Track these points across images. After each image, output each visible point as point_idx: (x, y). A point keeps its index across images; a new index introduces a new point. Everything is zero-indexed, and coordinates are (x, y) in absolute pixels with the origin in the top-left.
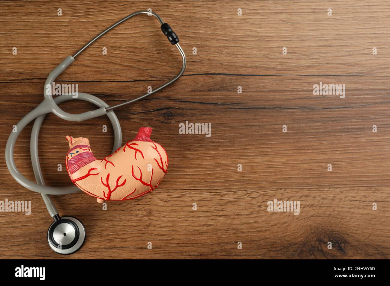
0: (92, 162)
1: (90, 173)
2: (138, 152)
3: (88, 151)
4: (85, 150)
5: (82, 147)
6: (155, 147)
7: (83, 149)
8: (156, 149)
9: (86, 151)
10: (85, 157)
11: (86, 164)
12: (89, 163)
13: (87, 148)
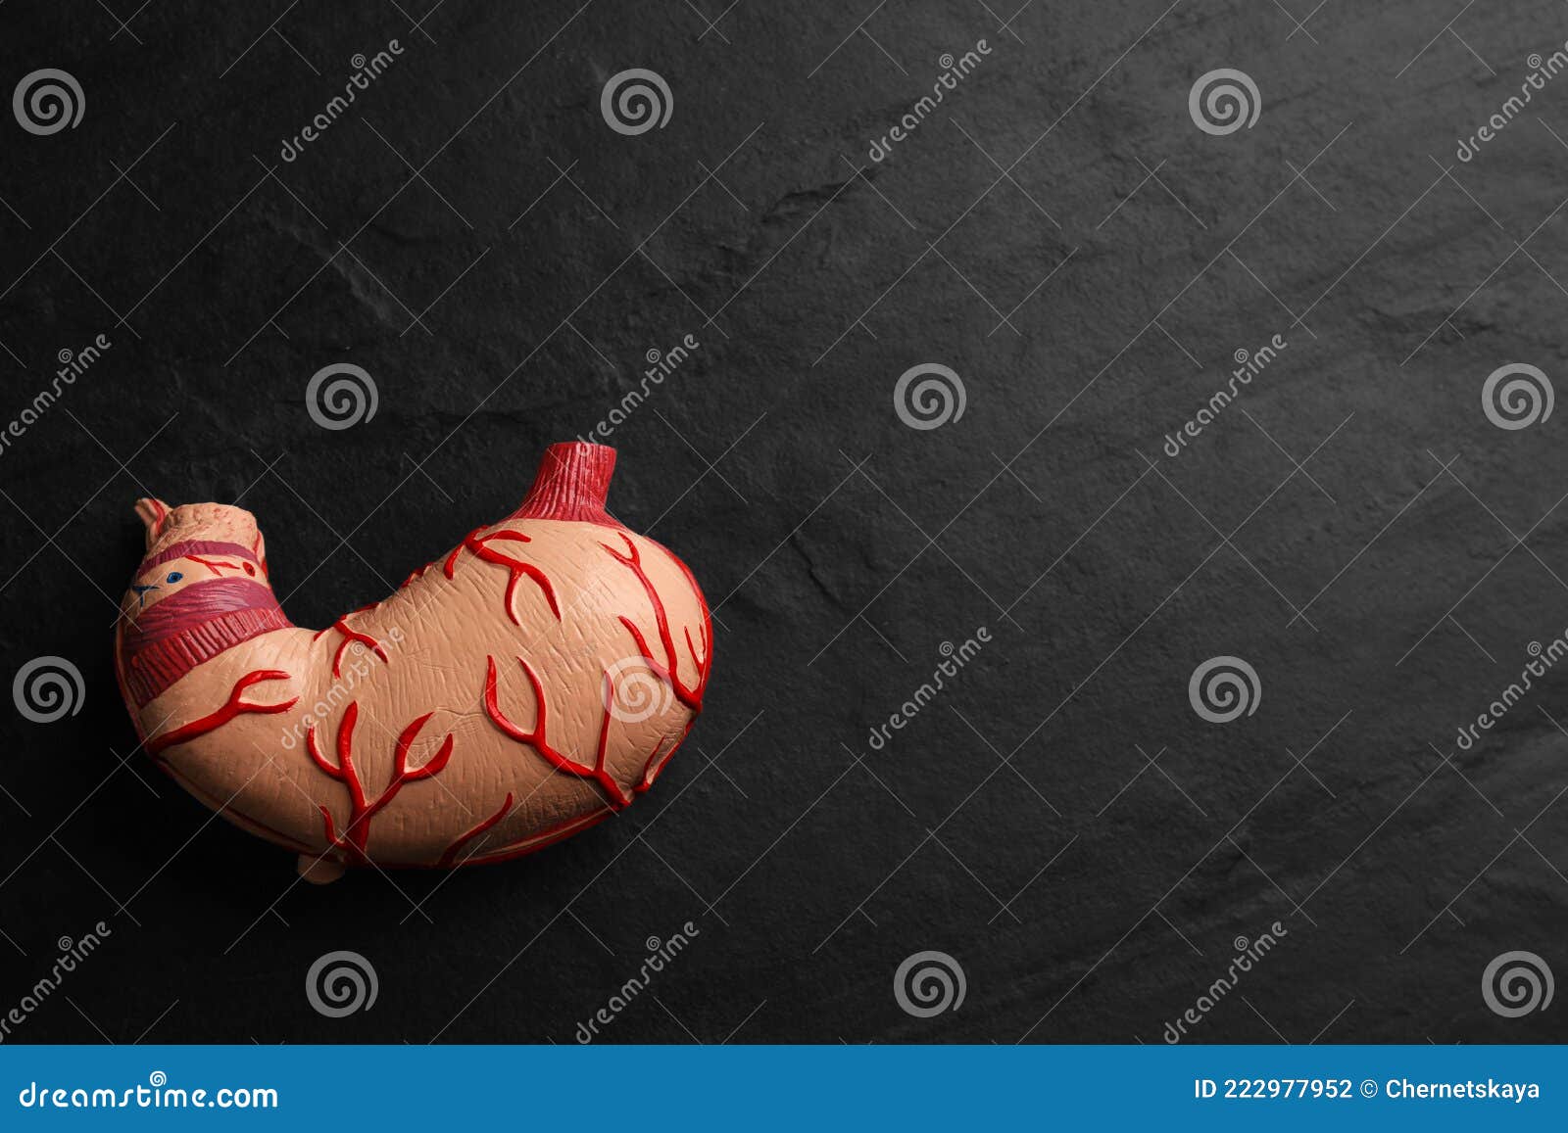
0: (256, 634)
1: (244, 700)
2: (524, 581)
3: (243, 574)
4: (218, 568)
5: (207, 552)
6: (628, 554)
7: (208, 564)
8: (634, 562)
9: (226, 573)
10: (221, 605)
11: (222, 649)
12: (240, 641)
13: (238, 561)
